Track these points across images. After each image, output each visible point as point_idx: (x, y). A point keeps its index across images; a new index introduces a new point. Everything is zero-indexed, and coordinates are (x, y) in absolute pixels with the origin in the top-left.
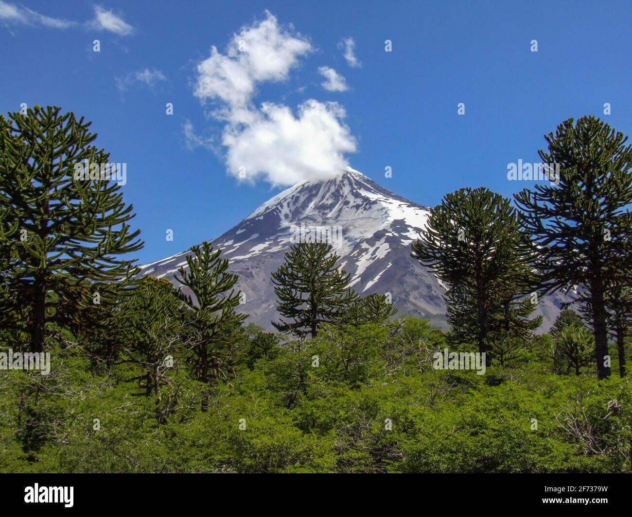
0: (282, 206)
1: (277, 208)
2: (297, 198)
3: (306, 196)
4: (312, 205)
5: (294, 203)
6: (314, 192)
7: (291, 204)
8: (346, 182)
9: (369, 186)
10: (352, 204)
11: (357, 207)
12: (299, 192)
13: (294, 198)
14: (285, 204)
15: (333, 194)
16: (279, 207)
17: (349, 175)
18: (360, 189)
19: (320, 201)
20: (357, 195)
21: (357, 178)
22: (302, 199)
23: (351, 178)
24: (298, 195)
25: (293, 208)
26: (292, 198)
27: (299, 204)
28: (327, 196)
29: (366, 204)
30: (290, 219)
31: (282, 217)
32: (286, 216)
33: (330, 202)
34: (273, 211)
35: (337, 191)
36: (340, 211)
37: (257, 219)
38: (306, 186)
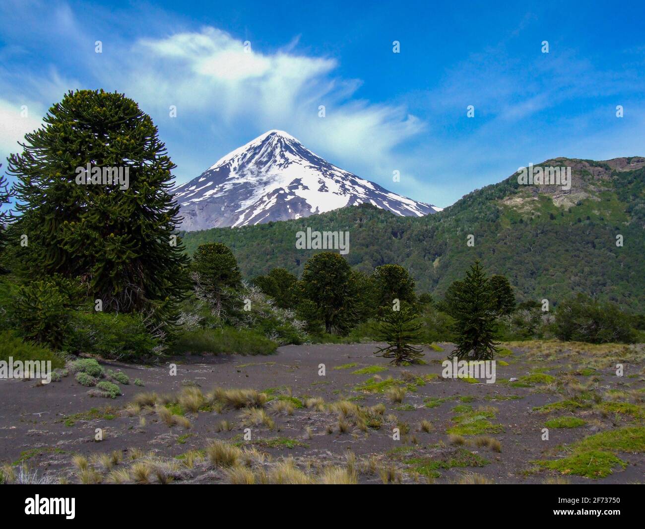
0: (233, 161)
1: (230, 163)
2: (246, 155)
3: (251, 154)
4: (253, 161)
5: (242, 159)
6: (257, 151)
7: (240, 160)
8: (279, 145)
9: (293, 149)
10: (278, 163)
11: (280, 165)
12: (247, 151)
13: (243, 155)
14: (236, 160)
15: (268, 153)
16: (231, 162)
17: (282, 140)
18: (286, 151)
19: (260, 158)
20: (283, 156)
21: (287, 143)
22: (249, 156)
23: (283, 142)
24: (246, 152)
25: (240, 162)
26: (242, 155)
27: (245, 160)
28: (264, 155)
29: (286, 164)
30: (237, 171)
31: (232, 169)
32: (235, 169)
33: (265, 160)
34: (227, 164)
35: (272, 152)
36: (270, 167)
37: (215, 170)
38: (252, 146)
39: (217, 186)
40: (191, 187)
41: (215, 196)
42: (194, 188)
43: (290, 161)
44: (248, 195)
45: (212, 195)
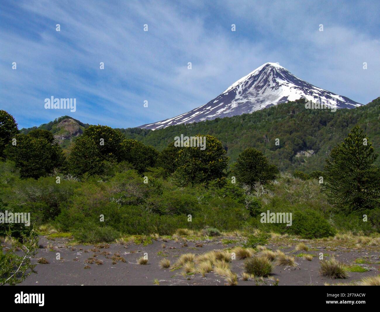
0: (239, 87)
1: (236, 88)
2: (248, 82)
3: (252, 81)
4: (253, 86)
5: (245, 85)
6: (256, 79)
7: (243, 86)
8: (272, 73)
9: (283, 75)
10: (271, 86)
11: (273, 88)
12: (249, 79)
13: (246, 82)
14: (241, 86)
15: (264, 80)
16: (237, 87)
17: (274, 69)
18: (277, 77)
19: (258, 83)
20: (274, 81)
21: (278, 71)
22: (250, 83)
23: (275, 71)
24: (248, 80)
25: (244, 88)
26: (245, 82)
27: (247, 86)
28: (261, 81)
29: (277, 87)
30: (241, 94)
31: (237, 93)
32: (240, 93)
33: (262, 84)
34: (234, 89)
35: (267, 78)
36: (265, 90)
37: (225, 94)
38: (253, 75)
39: (226, 106)
40: (208, 107)
41: (225, 113)
42: (209, 107)
43: (280, 84)
44: (249, 111)
45: (222, 112)
